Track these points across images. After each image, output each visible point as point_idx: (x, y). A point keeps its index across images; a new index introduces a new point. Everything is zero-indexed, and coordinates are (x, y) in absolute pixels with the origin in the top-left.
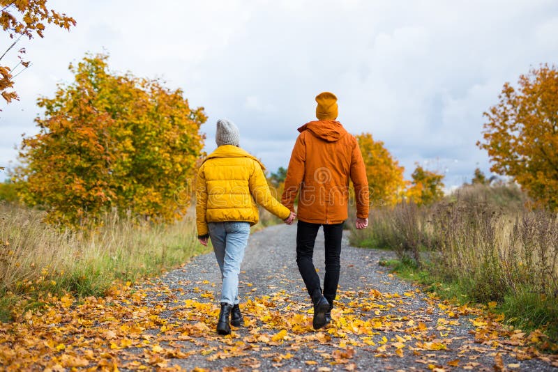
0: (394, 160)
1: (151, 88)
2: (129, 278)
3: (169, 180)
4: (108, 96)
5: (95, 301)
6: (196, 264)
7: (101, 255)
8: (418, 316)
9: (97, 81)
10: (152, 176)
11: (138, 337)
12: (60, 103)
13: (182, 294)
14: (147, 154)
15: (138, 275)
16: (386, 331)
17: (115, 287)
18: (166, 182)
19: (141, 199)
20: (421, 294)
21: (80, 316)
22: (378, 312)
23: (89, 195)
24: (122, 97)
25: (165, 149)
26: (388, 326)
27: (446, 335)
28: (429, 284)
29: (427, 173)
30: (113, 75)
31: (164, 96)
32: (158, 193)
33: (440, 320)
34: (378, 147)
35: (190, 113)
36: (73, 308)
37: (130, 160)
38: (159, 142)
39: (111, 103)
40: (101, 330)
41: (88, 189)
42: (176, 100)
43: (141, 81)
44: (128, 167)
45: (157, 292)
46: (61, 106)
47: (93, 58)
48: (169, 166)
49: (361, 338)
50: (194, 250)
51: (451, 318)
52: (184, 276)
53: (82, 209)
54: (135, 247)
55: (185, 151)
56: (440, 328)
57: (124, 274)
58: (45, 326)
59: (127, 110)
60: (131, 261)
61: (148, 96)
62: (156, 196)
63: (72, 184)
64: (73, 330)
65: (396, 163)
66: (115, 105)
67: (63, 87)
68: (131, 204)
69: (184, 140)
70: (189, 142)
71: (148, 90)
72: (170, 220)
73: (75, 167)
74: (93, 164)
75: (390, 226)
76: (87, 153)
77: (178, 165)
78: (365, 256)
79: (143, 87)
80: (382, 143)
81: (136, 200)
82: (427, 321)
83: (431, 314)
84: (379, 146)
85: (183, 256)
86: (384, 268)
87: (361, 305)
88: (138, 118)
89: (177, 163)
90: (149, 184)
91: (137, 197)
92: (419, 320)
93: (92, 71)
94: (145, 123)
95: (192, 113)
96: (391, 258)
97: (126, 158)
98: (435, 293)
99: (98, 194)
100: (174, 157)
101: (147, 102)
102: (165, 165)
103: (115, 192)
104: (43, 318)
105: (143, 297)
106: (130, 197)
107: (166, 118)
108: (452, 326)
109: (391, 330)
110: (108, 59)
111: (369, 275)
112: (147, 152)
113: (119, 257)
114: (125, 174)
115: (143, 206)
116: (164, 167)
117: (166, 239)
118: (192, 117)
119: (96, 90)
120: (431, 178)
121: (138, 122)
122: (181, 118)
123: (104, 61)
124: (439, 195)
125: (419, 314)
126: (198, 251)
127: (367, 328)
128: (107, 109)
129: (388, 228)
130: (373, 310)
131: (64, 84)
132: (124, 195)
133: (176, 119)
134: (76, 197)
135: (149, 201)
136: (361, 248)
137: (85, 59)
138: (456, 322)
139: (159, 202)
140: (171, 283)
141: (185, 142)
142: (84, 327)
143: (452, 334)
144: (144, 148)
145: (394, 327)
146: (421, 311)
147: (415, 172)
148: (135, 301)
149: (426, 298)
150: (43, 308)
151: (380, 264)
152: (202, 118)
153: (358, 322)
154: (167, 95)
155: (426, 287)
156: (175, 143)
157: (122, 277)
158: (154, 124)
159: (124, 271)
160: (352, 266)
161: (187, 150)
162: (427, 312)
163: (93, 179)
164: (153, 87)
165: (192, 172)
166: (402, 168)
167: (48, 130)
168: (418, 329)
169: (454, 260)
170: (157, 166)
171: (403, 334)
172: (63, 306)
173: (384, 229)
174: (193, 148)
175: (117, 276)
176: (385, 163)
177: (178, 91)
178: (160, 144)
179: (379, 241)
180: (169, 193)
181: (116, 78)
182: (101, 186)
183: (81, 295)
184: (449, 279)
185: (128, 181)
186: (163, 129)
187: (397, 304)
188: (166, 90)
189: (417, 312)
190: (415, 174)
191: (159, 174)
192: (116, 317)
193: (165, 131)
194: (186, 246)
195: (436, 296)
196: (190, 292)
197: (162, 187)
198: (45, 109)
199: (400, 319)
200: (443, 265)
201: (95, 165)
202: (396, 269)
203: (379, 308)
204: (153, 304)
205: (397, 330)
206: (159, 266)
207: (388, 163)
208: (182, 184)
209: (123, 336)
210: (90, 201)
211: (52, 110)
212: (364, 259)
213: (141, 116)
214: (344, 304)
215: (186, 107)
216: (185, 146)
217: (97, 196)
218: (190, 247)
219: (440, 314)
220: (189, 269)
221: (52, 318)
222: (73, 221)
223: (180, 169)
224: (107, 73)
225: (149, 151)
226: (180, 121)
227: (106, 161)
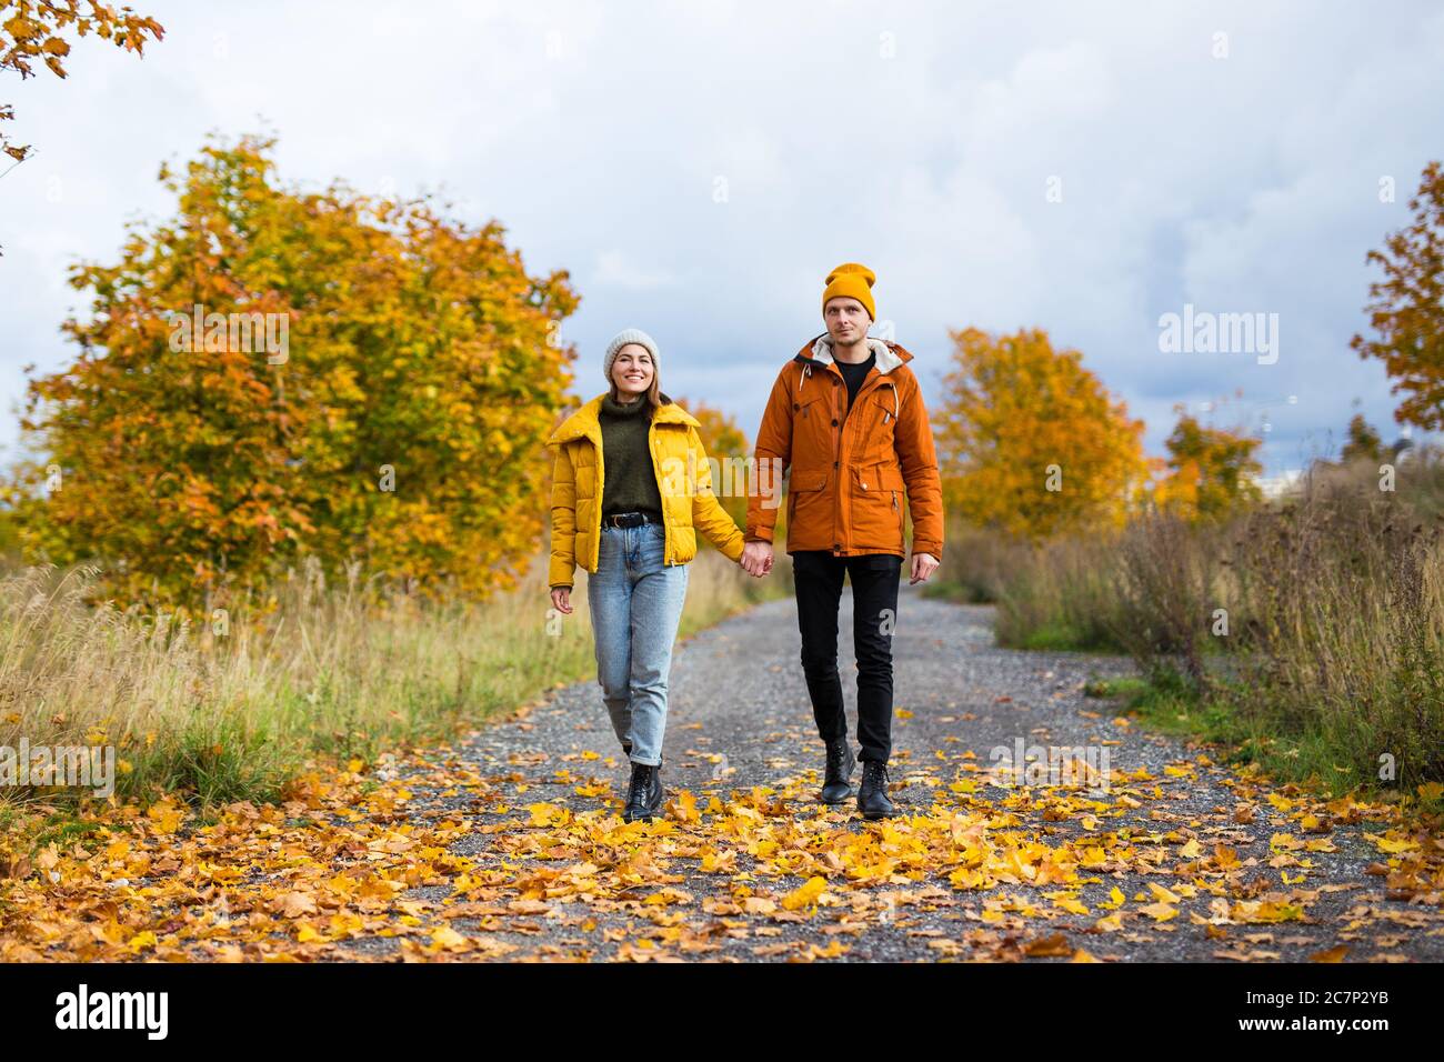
0: (1113, 402)
1: (410, 225)
2: (357, 749)
3: (472, 478)
4: (276, 251)
5: (253, 814)
6: (560, 708)
7: (268, 687)
8: (1209, 830)
9: (246, 211)
10: (422, 468)
11: (384, 906)
12: (136, 276)
13: (521, 789)
14: (404, 408)
15: (385, 741)
16: (1118, 875)
17: (313, 774)
18: (463, 486)
19: (388, 535)
20: (1215, 770)
21: (205, 856)
22: (1089, 822)
23: (231, 524)
24: (321, 252)
25: (458, 391)
26: (1122, 860)
27: (1301, 879)
28: (1236, 743)
29: (1210, 434)
30: (290, 193)
31: (447, 243)
32: (439, 517)
33: (1276, 839)
34: (1065, 366)
35: (528, 288)
36: (184, 835)
37: (352, 425)
38: (439, 372)
39: (287, 269)
40: (268, 893)
41: (228, 509)
42: (484, 255)
43: (375, 205)
44: (348, 447)
45: (443, 787)
46: (139, 284)
47: (230, 147)
48: (472, 438)
49: (1047, 895)
50: (554, 670)
51: (1311, 832)
52: (525, 742)
53: (209, 564)
54: (375, 663)
55: (516, 394)
56: (1280, 860)
57: (340, 739)
58: (96, 885)
59: (336, 287)
60: (362, 703)
61: (399, 246)
62: (433, 525)
63: (178, 496)
64: (182, 893)
65: (1120, 411)
66: (300, 273)
67: (144, 233)
68: (360, 550)
69: (511, 364)
70: (529, 370)
71: (399, 230)
72: (480, 591)
73: (184, 448)
74: (238, 438)
75: (1110, 584)
76: (218, 406)
77: (499, 436)
78: (1044, 671)
79: (384, 220)
80: (1078, 357)
81: (374, 537)
82: (1237, 843)
83: (1249, 822)
84: (1068, 363)
85: (522, 688)
86: (1101, 704)
87: (1040, 805)
88: (371, 307)
89: (494, 429)
90: (412, 490)
91: (377, 529)
92: (1214, 840)
93: (228, 182)
94: (391, 321)
95: (535, 288)
96: (1118, 675)
97: (337, 422)
98: (1254, 766)
99: (258, 520)
100: (485, 413)
101: (396, 261)
102: (458, 437)
103: (308, 514)
104: (91, 863)
105: (401, 801)
106: (357, 530)
107: (455, 306)
108: (1315, 855)
109: (1134, 871)
110: (276, 147)
111: (1058, 722)
112: (403, 403)
113: (326, 692)
114: (338, 465)
115: (396, 553)
116: (454, 444)
117: (471, 641)
118: (536, 299)
119: (244, 234)
120: (1221, 447)
121: (371, 319)
122: (501, 303)
123: (265, 154)
124: (1247, 497)
125: (1212, 823)
126: (566, 673)
127: (1062, 867)
128: (275, 286)
129: (1105, 589)
130: (1075, 816)
131: (145, 224)
132: (337, 523)
133: (486, 306)
134: (191, 533)
135: (415, 540)
136: (1030, 653)
137: (206, 150)
138: (1325, 844)
139: (444, 541)
140: (486, 761)
141: (518, 370)
142: (218, 884)
143: (1315, 877)
144: (393, 392)
145: (1141, 862)
146: (1219, 817)
147: (1176, 433)
148: (374, 811)
149: (1229, 781)
150: (92, 836)
151: (1089, 692)
152: (563, 300)
153: (1033, 849)
154: (457, 242)
155: (1227, 749)
156: (485, 374)
157: (334, 748)
158: (421, 323)
159: (343, 732)
160: (1007, 700)
161: (525, 392)
162: (1238, 819)
163: (240, 480)
164: (415, 221)
165: (543, 455)
166: (1140, 424)
167: (101, 352)
168: (1213, 865)
169: (1308, 670)
170: (434, 441)
171: (1169, 881)
172: (155, 830)
173: (1094, 596)
174: (542, 386)
175: (319, 746)
176: (1088, 410)
177: (490, 229)
178: (440, 378)
179: (1083, 629)
180: (473, 514)
181: (301, 201)
182: (266, 497)
183: (208, 798)
184: (1294, 723)
185: (348, 485)
186: (449, 335)
187: (1146, 799)
188: (454, 228)
189: (1206, 818)
190: (1177, 440)
191: (441, 464)
192: (316, 855)
193: (454, 342)
194: (531, 662)
195: (1258, 774)
196: (544, 783)
197: (452, 500)
198: (90, 294)
199: (1158, 839)
200: (1276, 687)
201: (245, 440)
202: (1134, 705)
203: (1092, 810)
204: (431, 818)
205: (1151, 868)
206: (448, 716)
207: (1097, 410)
208: (513, 489)
209: (335, 907)
210: (232, 542)
211: (111, 296)
212: (1040, 680)
213: (381, 303)
214: (989, 804)
215: (516, 271)
216: (518, 383)
217: (255, 528)
218: (545, 663)
219: (1275, 823)
220: (540, 724)
221: (121, 864)
222: (183, 598)
223: (506, 447)
224: (274, 187)
225: (408, 398)
226: (500, 311)
227: (277, 427)
